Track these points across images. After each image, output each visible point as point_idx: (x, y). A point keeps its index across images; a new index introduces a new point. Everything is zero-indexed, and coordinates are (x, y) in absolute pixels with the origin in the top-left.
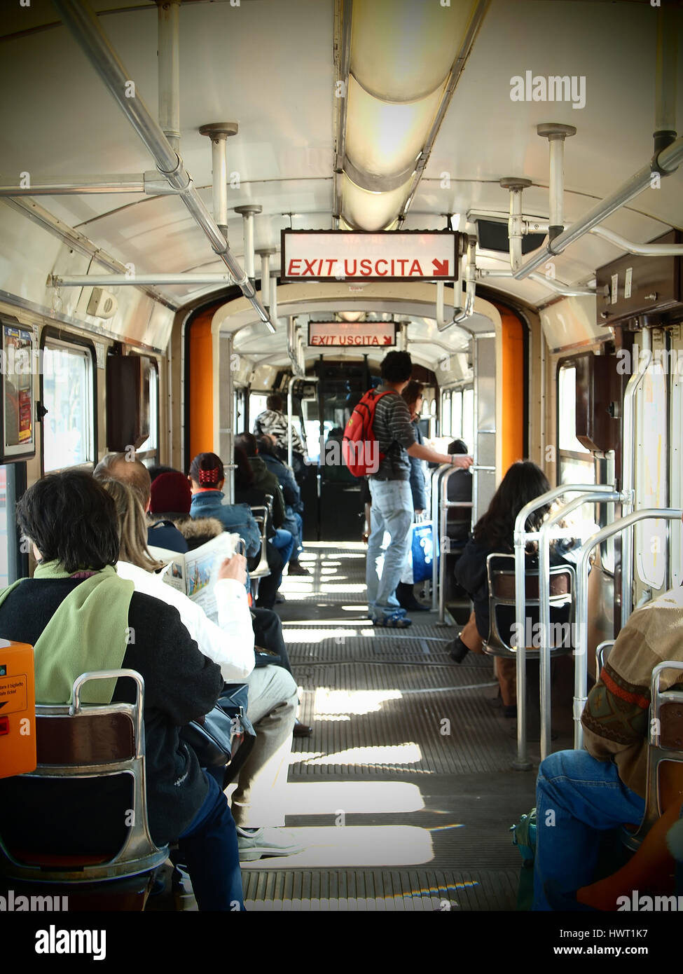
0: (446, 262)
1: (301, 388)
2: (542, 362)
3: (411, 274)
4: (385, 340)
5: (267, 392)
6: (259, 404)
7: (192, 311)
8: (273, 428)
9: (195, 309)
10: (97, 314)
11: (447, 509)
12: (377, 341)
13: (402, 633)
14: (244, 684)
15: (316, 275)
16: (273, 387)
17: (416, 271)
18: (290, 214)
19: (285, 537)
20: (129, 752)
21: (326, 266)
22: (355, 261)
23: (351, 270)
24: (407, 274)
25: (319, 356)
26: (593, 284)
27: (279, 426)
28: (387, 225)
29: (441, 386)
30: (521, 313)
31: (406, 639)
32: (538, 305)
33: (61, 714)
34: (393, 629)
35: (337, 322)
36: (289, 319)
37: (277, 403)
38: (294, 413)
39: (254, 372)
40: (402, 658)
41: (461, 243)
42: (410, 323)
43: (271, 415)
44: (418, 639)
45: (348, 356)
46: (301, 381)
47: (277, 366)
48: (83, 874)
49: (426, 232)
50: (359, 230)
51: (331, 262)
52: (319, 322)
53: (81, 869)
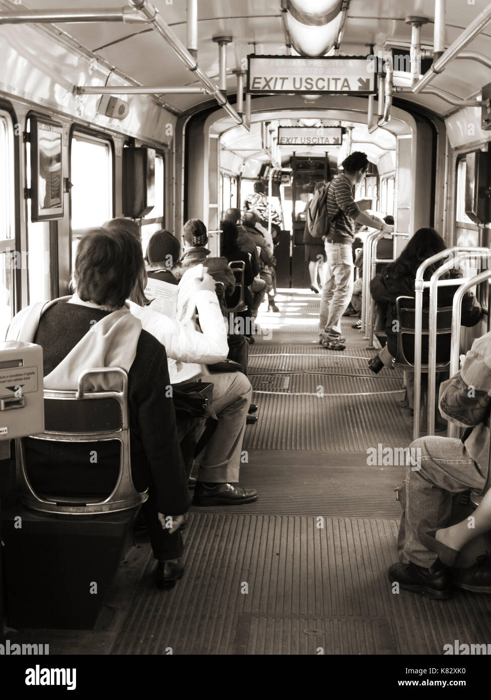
0: (368, 80)
1: (279, 177)
2: (446, 158)
3: (342, 89)
4: (334, 141)
5: (254, 179)
6: (248, 188)
7: (190, 117)
8: (257, 206)
9: (192, 115)
10: (113, 116)
11: (375, 265)
12: (328, 141)
13: (342, 354)
14: (210, 383)
15: (272, 89)
16: (259, 175)
17: (346, 86)
18: (254, 44)
19: (260, 284)
20: (117, 425)
21: (279, 82)
22: (301, 79)
23: (298, 85)
24: (339, 89)
25: (292, 153)
26: (480, 99)
27: (262, 205)
28: (325, 51)
29: (381, 175)
30: (432, 121)
31: (343, 358)
32: (444, 115)
33: (70, 397)
34: (331, 351)
35: (299, 127)
36: (262, 124)
37: (261, 188)
38: (273, 195)
39: (244, 165)
40: (338, 370)
42: (354, 128)
43: (256, 196)
44: (352, 358)
45: (314, 153)
46: (279, 171)
47: (261, 160)
48: (86, 509)
49: (354, 58)
50: (304, 56)
51: (284, 79)
52: (285, 127)
53: (84, 505)
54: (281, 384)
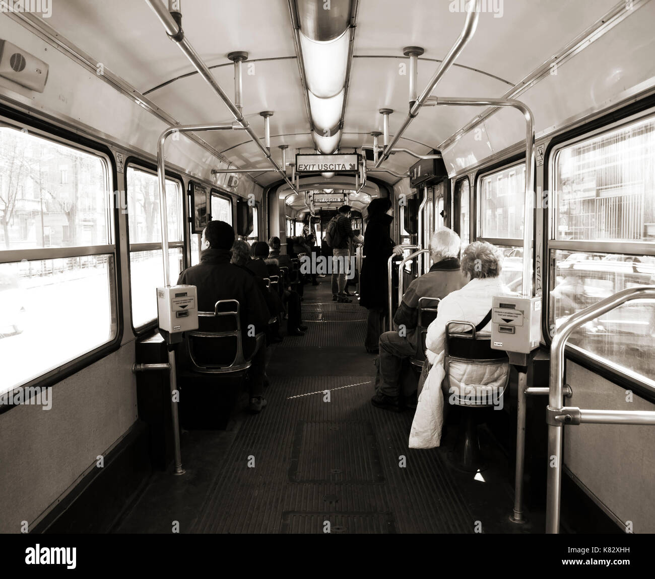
0: (354, 165)
3: (342, 169)
4: (340, 200)
7: (270, 188)
10: (232, 185)
12: (338, 201)
15: (308, 170)
17: (344, 168)
18: (299, 149)
21: (311, 167)
22: (322, 165)
23: (320, 168)
24: (340, 169)
25: (320, 207)
26: (409, 174)
28: (333, 151)
30: (387, 187)
32: (393, 184)
35: (323, 194)
36: (305, 192)
41: (360, 158)
42: (350, 193)
46: (314, 217)
47: (305, 212)
48: (221, 370)
49: (347, 154)
50: (323, 154)
51: (313, 165)
52: (317, 194)
53: (220, 368)
54: (318, 317)
